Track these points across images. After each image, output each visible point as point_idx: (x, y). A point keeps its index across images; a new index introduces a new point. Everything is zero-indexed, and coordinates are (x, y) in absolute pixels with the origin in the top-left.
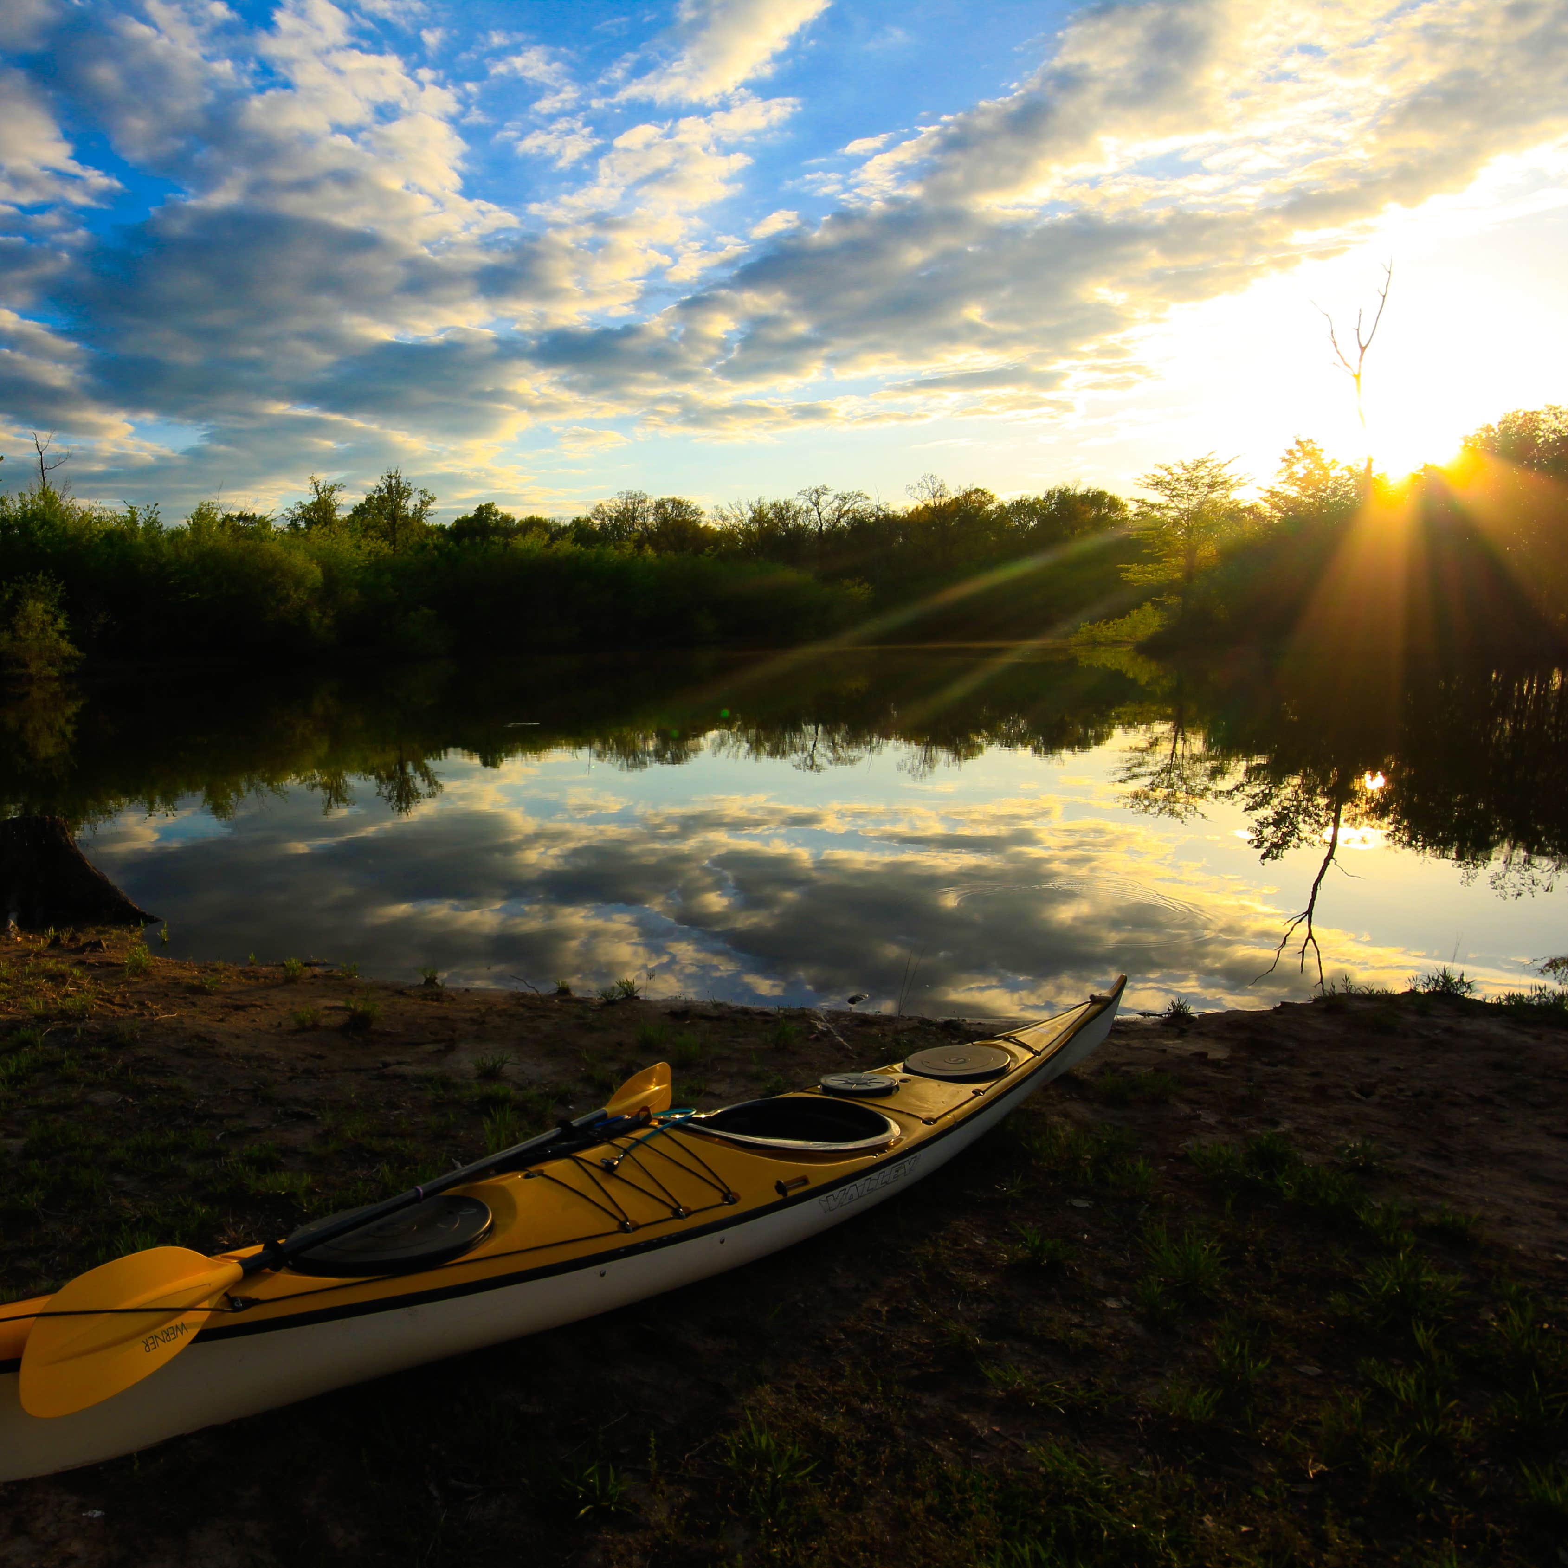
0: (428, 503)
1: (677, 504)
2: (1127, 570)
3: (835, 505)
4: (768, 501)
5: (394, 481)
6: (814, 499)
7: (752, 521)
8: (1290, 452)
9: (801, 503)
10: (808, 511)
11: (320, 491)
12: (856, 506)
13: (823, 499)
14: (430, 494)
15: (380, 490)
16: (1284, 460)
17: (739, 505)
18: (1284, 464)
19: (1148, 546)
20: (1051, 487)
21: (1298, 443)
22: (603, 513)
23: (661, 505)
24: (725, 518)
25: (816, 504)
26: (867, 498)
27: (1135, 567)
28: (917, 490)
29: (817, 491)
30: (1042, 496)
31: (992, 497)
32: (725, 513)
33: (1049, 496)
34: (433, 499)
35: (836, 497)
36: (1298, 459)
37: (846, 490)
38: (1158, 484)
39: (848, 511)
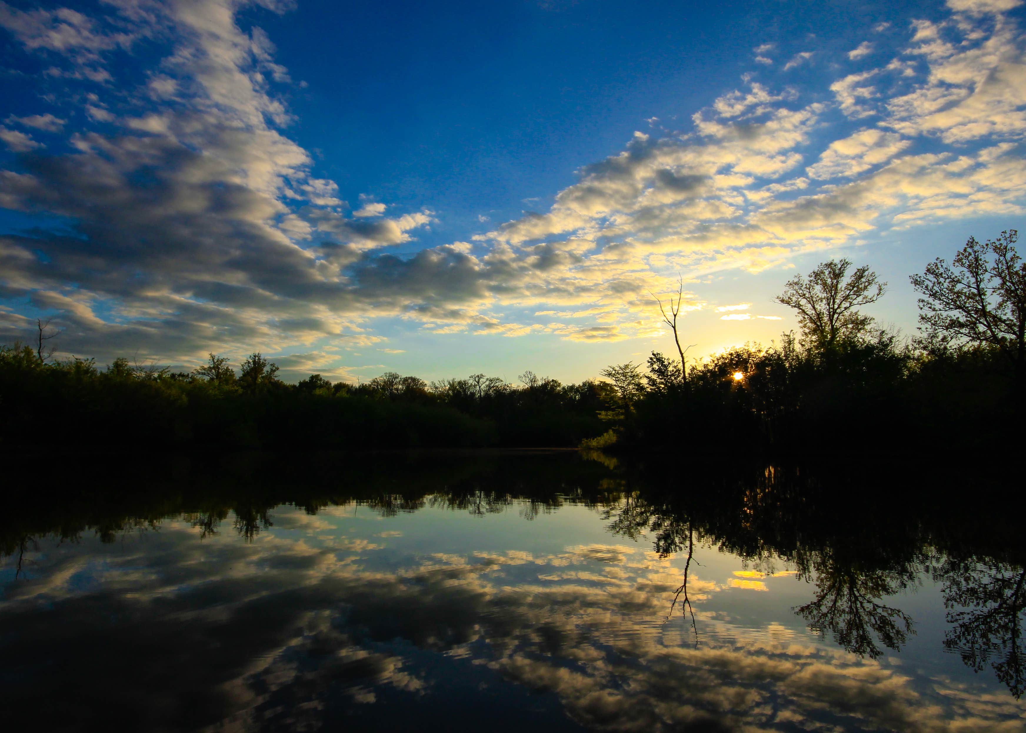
0: (275, 371)
1: (414, 379)
2: (600, 414)
3: (487, 383)
4: (457, 380)
5: (257, 358)
6: (477, 380)
7: (449, 389)
8: (651, 359)
9: (471, 382)
10: (475, 386)
11: (215, 361)
12: (497, 384)
13: (481, 380)
14: (276, 366)
15: (249, 362)
16: (649, 362)
17: (443, 381)
18: (649, 364)
19: (608, 403)
20: (584, 381)
21: (653, 354)
22: (378, 382)
23: (406, 380)
24: (436, 388)
25: (478, 382)
26: (502, 381)
27: (603, 413)
28: (524, 378)
29: (478, 376)
30: (581, 385)
31: (560, 384)
32: (437, 385)
33: (584, 384)
34: (277, 369)
35: (487, 379)
36: (655, 362)
37: (492, 376)
38: (610, 375)
39: (493, 387)
